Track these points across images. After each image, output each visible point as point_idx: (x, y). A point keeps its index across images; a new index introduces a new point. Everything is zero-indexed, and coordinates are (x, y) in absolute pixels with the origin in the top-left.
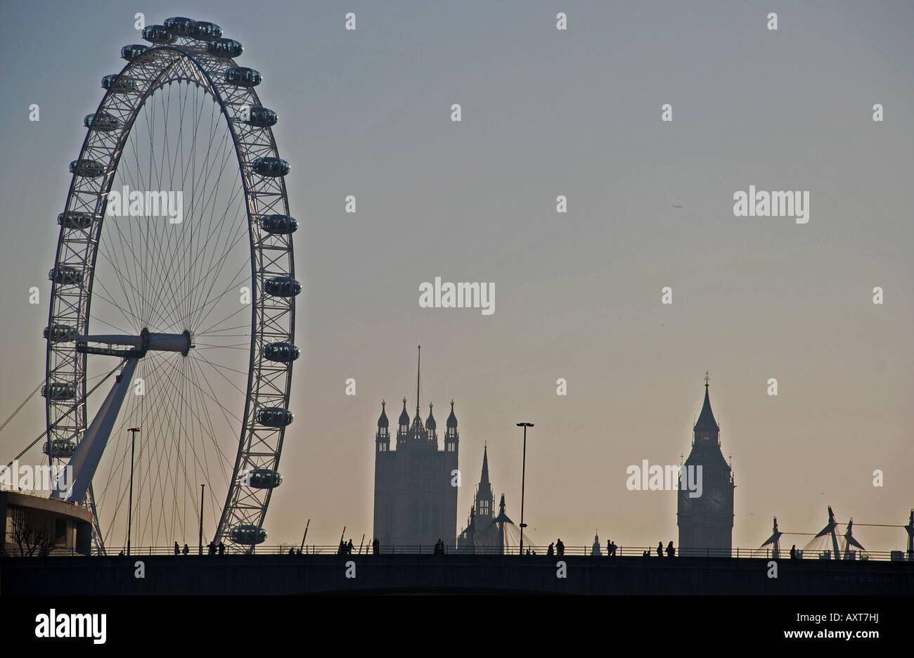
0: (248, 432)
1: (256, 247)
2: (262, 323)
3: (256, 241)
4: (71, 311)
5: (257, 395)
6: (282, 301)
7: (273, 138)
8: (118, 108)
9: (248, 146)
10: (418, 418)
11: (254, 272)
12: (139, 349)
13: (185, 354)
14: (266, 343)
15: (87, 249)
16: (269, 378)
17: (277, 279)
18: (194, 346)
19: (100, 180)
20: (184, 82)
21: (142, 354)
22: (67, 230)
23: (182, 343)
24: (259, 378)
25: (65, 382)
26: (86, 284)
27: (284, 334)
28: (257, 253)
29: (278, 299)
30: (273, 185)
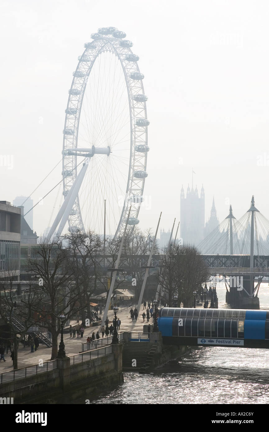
0: (130, 181)
1: (131, 108)
2: (135, 138)
3: (132, 105)
5: (134, 166)
6: (142, 129)
7: (138, 66)
8: (84, 68)
9: (129, 70)
10: (193, 189)
11: (131, 117)
12: (91, 153)
13: (108, 155)
14: (136, 145)
15: (75, 122)
16: (138, 159)
17: (140, 120)
18: (112, 152)
20: (106, 52)
21: (92, 155)
22: (68, 115)
23: (108, 152)
24: (134, 160)
25: (69, 170)
26: (76, 135)
27: (142, 141)
28: (132, 110)
29: (140, 127)
30: (138, 83)
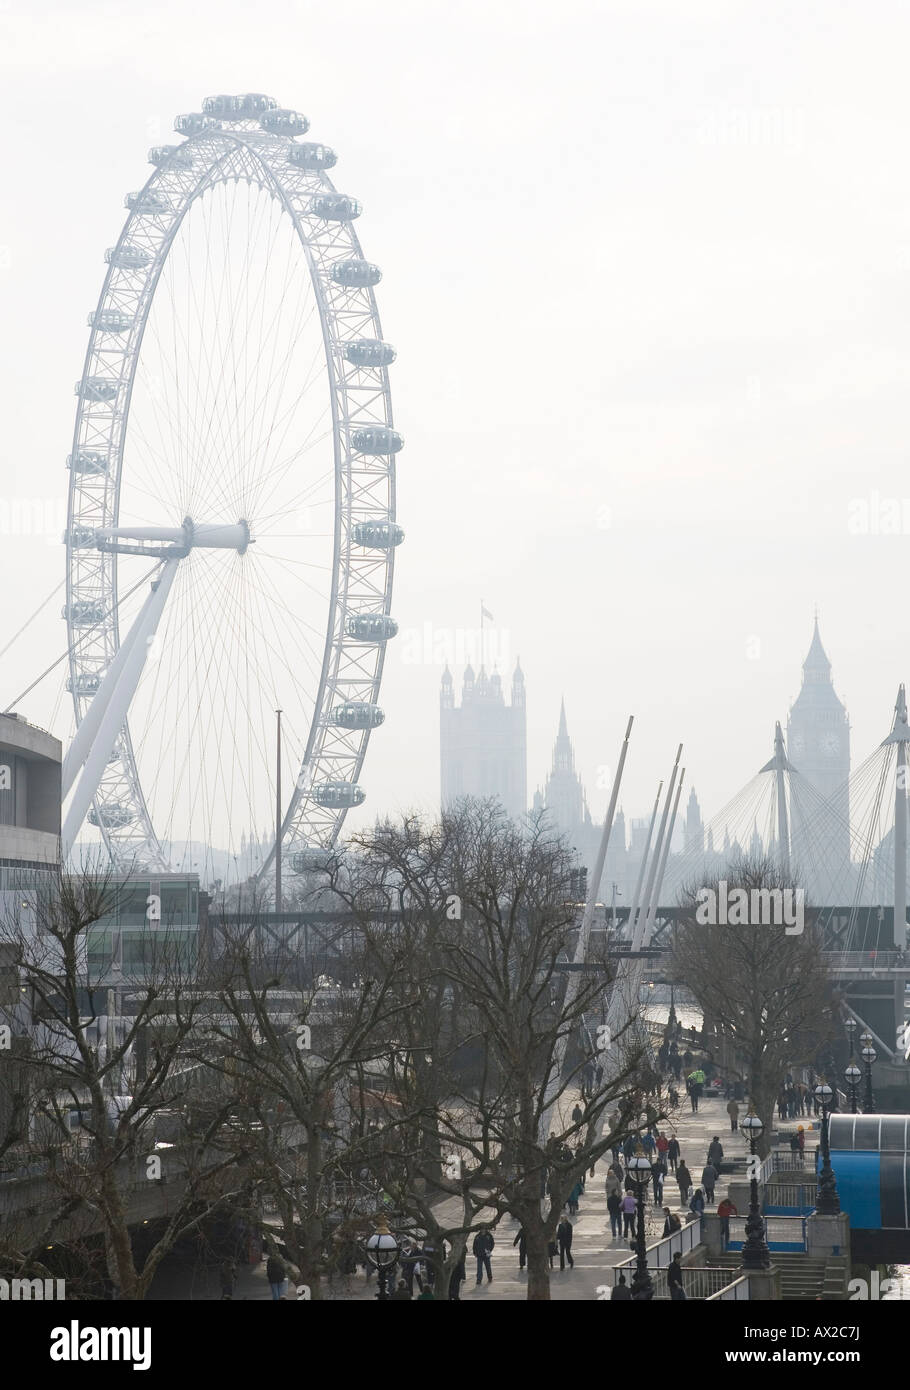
0: (334, 651)
1: (337, 387)
2: (350, 496)
3: (337, 378)
4: (94, 506)
5: (346, 597)
6: (377, 463)
7: (355, 237)
8: (147, 237)
9: (323, 249)
11: (336, 422)
12: (180, 545)
13: (242, 550)
14: (355, 522)
15: (113, 427)
16: (363, 572)
17: (369, 431)
18: (254, 541)
19: (125, 334)
20: (231, 181)
21: (183, 552)
22: (87, 402)
23: (240, 540)
24: (347, 573)
25: (91, 600)
26: (113, 474)
27: (377, 509)
28: (340, 395)
29: (369, 458)
30: (358, 300)
